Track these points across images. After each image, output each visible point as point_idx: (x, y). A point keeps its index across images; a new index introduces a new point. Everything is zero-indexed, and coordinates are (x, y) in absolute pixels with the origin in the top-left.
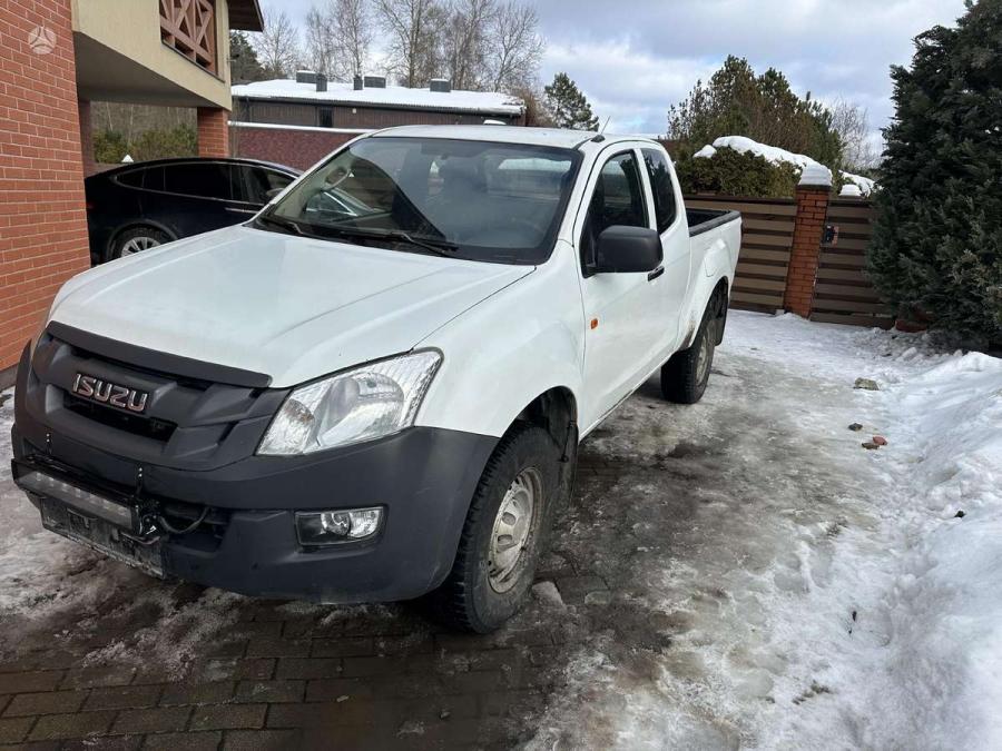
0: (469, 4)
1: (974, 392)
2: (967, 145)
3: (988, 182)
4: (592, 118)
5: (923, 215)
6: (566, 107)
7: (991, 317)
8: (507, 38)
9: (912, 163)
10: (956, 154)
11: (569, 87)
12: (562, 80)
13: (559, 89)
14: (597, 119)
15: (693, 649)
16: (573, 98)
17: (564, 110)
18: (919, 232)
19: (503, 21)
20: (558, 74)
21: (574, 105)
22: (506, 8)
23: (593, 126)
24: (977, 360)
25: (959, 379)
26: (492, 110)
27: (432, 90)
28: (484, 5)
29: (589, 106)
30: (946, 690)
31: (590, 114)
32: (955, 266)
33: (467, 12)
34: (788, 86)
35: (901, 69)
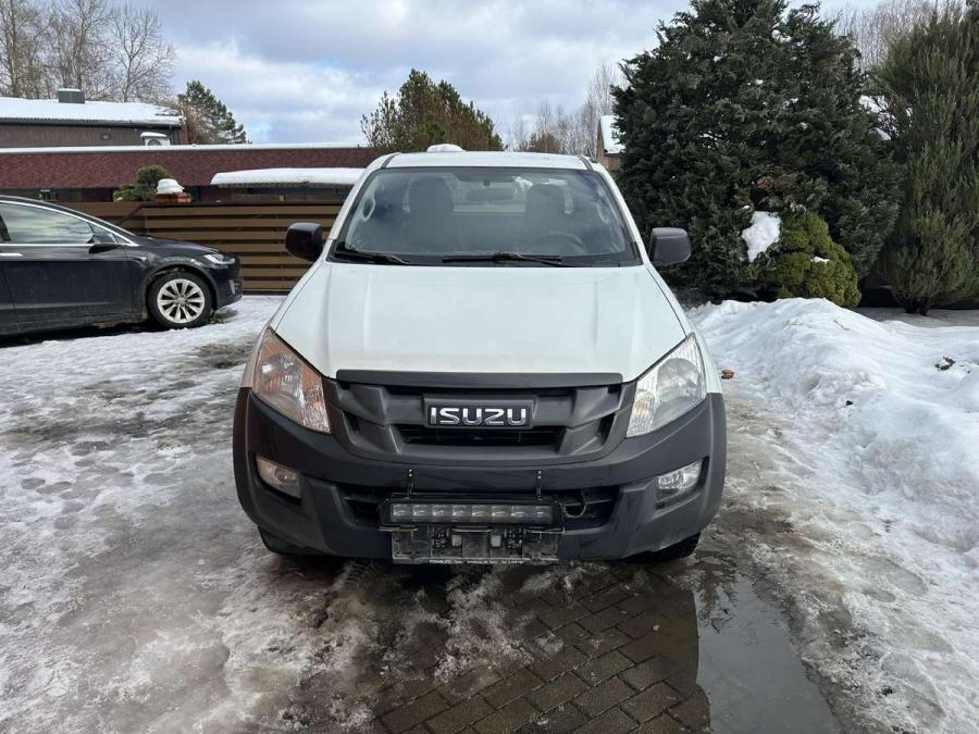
0: (74, 6)
1: (751, 328)
2: (692, 147)
3: (712, 174)
4: (237, 127)
5: (669, 202)
6: (206, 115)
7: (732, 273)
8: (129, 43)
9: (648, 163)
10: (684, 154)
11: (204, 95)
12: (196, 88)
13: (194, 98)
14: (241, 128)
15: (807, 523)
16: (212, 106)
17: (204, 119)
18: (668, 216)
19: (121, 24)
20: (191, 82)
21: (214, 114)
22: (122, 11)
23: (239, 134)
24: (732, 305)
25: (726, 321)
26: (145, 122)
27: (61, 101)
28: (92, 8)
29: (231, 114)
30: (970, 494)
31: (234, 122)
32: (704, 239)
33: (73, 14)
34: (458, 96)
35: (618, 88)
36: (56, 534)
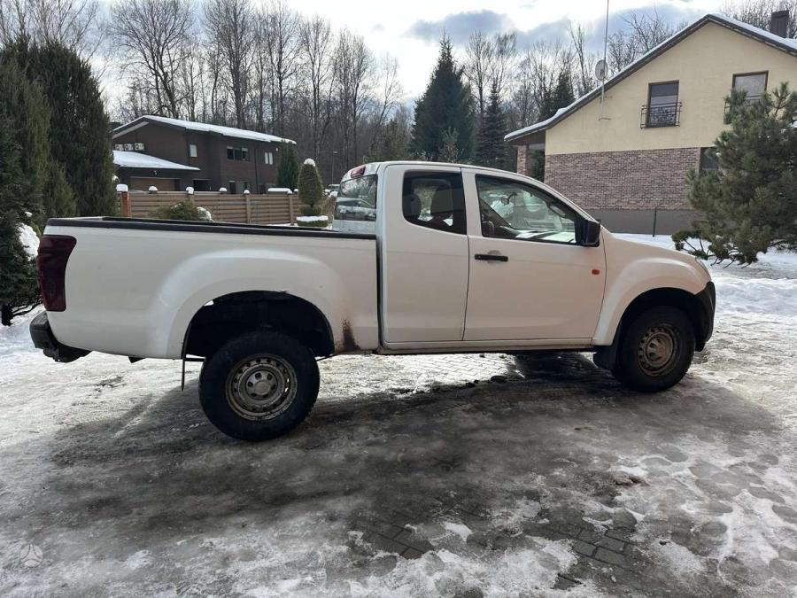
36: (780, 455)
